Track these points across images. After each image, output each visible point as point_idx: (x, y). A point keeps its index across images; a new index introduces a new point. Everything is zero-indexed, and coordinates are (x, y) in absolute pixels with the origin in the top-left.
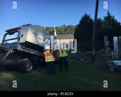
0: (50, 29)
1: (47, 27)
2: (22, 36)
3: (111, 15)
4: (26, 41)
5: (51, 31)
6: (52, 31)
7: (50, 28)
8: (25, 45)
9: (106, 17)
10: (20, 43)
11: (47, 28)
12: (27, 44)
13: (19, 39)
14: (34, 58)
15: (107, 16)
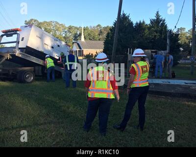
0: (76, 30)
1: (70, 26)
2: (22, 40)
3: (160, 17)
4: (27, 46)
5: (76, 34)
6: (78, 33)
7: (76, 28)
8: (26, 51)
9: (154, 20)
10: (19, 48)
11: (70, 28)
12: (29, 50)
13: (18, 43)
14: (37, 68)
15: (155, 18)
